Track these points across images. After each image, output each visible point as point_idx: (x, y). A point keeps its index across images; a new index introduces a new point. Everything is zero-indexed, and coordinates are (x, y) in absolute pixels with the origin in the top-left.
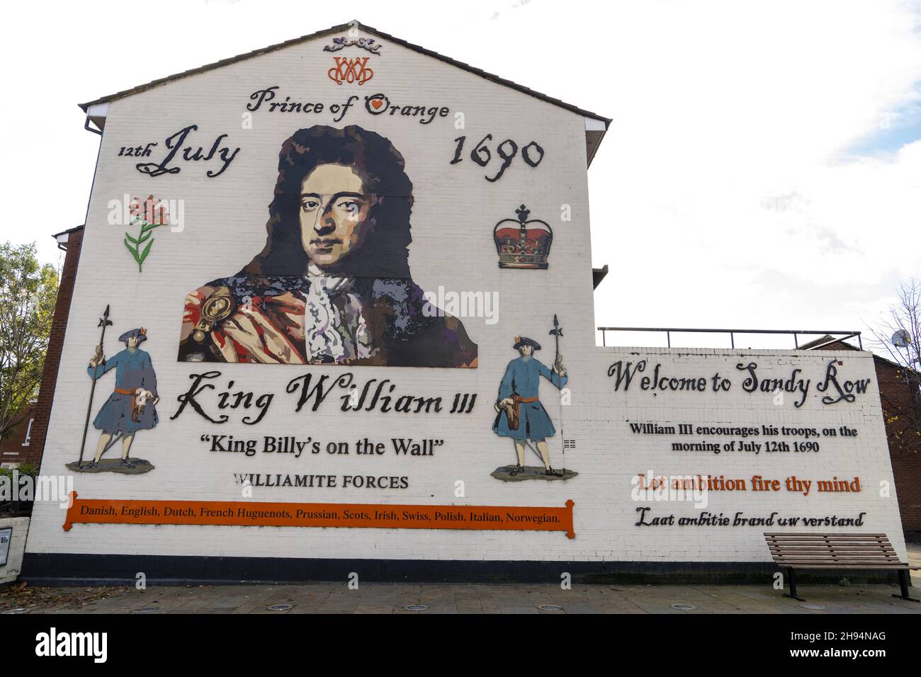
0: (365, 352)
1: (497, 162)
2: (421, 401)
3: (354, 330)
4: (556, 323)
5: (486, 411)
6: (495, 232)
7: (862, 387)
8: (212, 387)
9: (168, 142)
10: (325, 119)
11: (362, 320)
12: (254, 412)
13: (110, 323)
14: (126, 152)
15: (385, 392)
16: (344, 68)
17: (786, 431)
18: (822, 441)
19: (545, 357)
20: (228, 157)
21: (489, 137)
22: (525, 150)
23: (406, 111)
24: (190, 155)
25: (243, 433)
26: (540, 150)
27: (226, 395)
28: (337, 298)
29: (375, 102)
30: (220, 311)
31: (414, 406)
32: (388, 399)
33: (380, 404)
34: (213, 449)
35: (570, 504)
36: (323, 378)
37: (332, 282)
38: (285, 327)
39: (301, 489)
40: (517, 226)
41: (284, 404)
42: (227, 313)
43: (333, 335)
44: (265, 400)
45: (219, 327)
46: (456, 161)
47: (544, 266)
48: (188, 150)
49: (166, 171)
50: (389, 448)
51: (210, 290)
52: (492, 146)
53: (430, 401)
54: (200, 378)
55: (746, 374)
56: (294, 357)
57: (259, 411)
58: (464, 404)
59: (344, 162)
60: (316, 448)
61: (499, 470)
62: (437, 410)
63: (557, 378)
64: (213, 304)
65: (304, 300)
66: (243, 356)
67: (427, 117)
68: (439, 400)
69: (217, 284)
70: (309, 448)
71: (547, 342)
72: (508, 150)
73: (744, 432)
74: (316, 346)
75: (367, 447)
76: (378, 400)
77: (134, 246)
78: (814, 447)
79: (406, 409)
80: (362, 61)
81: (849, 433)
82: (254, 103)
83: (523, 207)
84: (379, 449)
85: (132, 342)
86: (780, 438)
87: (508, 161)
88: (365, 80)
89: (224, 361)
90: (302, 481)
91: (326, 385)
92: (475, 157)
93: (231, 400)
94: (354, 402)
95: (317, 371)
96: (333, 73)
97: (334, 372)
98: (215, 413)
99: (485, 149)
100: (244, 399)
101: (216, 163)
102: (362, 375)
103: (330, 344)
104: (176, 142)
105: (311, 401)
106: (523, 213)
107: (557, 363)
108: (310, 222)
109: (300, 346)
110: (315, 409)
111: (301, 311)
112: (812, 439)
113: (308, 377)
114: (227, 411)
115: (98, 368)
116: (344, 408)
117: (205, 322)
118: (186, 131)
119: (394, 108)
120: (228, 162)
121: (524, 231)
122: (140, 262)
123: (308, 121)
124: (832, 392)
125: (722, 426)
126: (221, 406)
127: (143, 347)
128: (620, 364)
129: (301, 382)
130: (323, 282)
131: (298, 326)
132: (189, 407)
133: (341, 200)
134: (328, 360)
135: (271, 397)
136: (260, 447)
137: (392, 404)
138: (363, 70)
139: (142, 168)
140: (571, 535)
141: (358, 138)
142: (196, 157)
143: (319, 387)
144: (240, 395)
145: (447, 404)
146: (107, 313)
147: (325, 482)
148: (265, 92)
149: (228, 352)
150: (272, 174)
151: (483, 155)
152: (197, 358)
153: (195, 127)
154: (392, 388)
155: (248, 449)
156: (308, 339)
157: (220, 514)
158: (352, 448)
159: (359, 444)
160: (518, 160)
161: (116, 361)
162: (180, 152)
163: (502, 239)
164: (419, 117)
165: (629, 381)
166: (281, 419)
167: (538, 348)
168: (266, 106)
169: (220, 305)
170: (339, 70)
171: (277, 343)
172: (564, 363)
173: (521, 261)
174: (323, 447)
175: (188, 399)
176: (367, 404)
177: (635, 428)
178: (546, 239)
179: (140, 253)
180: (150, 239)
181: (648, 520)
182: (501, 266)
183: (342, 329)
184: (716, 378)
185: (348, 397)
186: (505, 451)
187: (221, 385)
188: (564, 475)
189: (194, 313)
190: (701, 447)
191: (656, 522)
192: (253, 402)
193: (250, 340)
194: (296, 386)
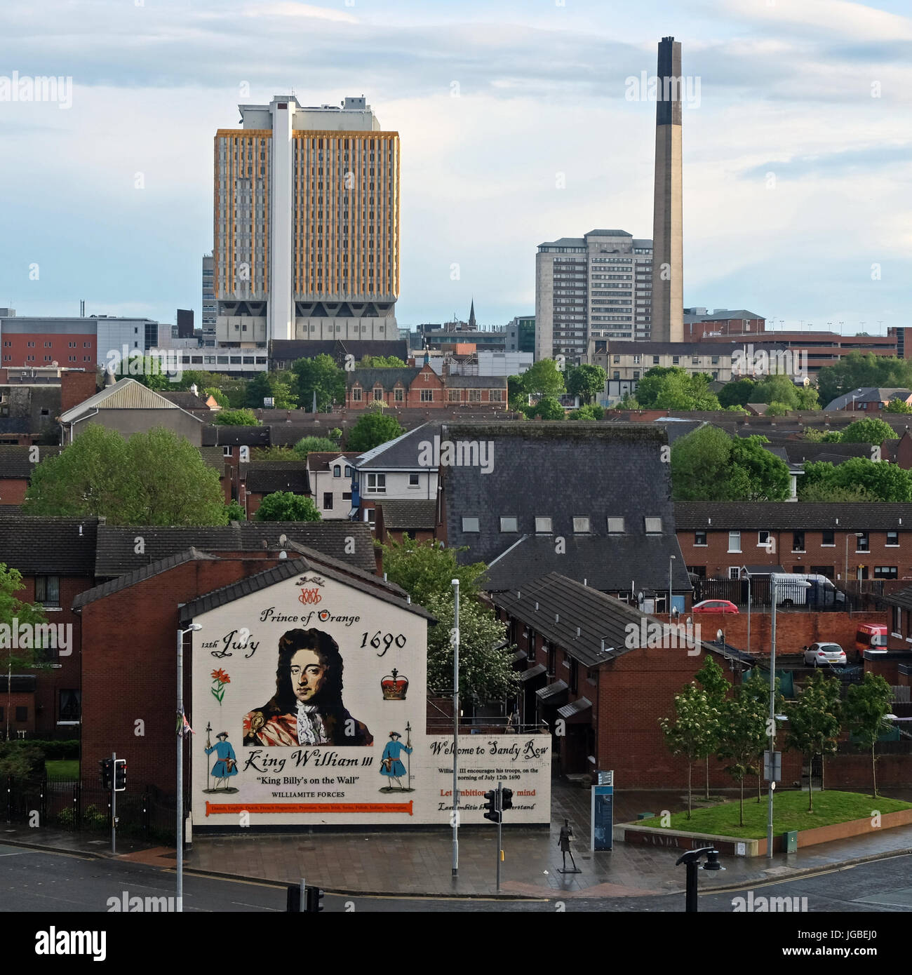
0: (324, 740)
1: (383, 646)
2: (349, 761)
3: (319, 730)
4: (408, 725)
5: (377, 764)
6: (382, 683)
7: (544, 751)
8: (259, 757)
9: (224, 639)
10: (299, 625)
11: (322, 726)
12: (278, 767)
13: (211, 730)
14: (205, 646)
15: (333, 758)
16: (306, 595)
17: (506, 771)
18: (522, 775)
19: (403, 741)
20: (254, 647)
21: (380, 632)
22: (397, 639)
23: (339, 619)
24: (236, 646)
25: (275, 776)
26: (404, 639)
27: (266, 760)
28: (310, 715)
29: (323, 615)
30: (260, 723)
31: (346, 763)
32: (335, 760)
33: (331, 762)
34: (263, 783)
35: (411, 802)
36: (307, 752)
37: (308, 709)
38: (288, 729)
39: (300, 798)
40: (392, 679)
41: (291, 763)
42: (262, 724)
43: (310, 733)
44: (283, 762)
45: (259, 730)
46: (363, 646)
47: (404, 699)
48: (234, 644)
49: (226, 655)
50: (336, 780)
51: (254, 714)
52: (381, 637)
53: (353, 761)
54: (254, 753)
55: (493, 746)
56: (294, 743)
57: (280, 767)
58: (367, 762)
59: (310, 648)
60: (306, 781)
61: (382, 789)
62: (356, 764)
63: (408, 750)
64: (256, 720)
65: (296, 717)
66: (272, 743)
67: (349, 622)
68: (357, 760)
69: (256, 710)
70: (302, 781)
71: (404, 734)
72: (388, 639)
73: (488, 772)
74: (302, 738)
75: (326, 781)
76: (330, 760)
77: (216, 693)
78: (518, 777)
79: (343, 764)
80: (315, 591)
81: (534, 771)
82: (264, 617)
83: (395, 669)
84: (332, 781)
85: (222, 738)
86: (503, 774)
87: (388, 645)
88: (317, 602)
89: (262, 745)
90: (300, 795)
91: (308, 755)
92: (372, 643)
93: (268, 762)
94: (320, 762)
95: (303, 749)
96: (301, 598)
97: (311, 749)
98: (262, 768)
99: (377, 639)
100: (273, 762)
101: (249, 651)
102: (323, 750)
103: (309, 737)
104: (228, 639)
105: (302, 762)
106: (395, 673)
107: (408, 743)
108: (296, 680)
109: (296, 738)
110: (304, 765)
111: (295, 722)
112: (517, 774)
113: (300, 752)
114: (267, 767)
115: (209, 750)
116: (316, 765)
117: (253, 729)
118: (233, 633)
119: (333, 618)
120: (254, 649)
121: (395, 682)
122: (220, 701)
123: (290, 626)
124: (530, 753)
125: (479, 769)
126: (264, 765)
127: (227, 740)
128: (436, 743)
129: (297, 754)
130: (304, 709)
131: (294, 729)
132: (250, 765)
133: (310, 668)
134: (308, 744)
135: (285, 760)
136: (282, 781)
137: (337, 762)
138: (316, 596)
139: (214, 654)
140: (411, 814)
141: (316, 635)
142: (239, 647)
143: (305, 756)
144: (272, 760)
145: (360, 762)
146: (209, 726)
147: (310, 795)
148: (268, 611)
149: (265, 742)
150: (275, 656)
151: (376, 643)
152: (251, 744)
153: (236, 631)
154: (337, 755)
155: (278, 782)
156: (299, 735)
157: (269, 808)
158: (321, 781)
159: (323, 780)
160: (393, 644)
161: (217, 747)
162: (231, 645)
163: (385, 686)
164: (345, 622)
165: (439, 750)
166: (290, 770)
167: (400, 736)
168: (269, 618)
169: (259, 721)
170: (304, 596)
171: (286, 737)
172: (411, 743)
173: (393, 696)
174: (308, 781)
175: (250, 762)
176: (326, 762)
177: (441, 771)
178: (405, 685)
179: (220, 697)
180: (223, 690)
181: (444, 807)
182: (384, 699)
183: (314, 730)
184: (478, 748)
185: (318, 760)
186: (385, 781)
187: (263, 756)
188: (409, 790)
189: (248, 724)
190: (468, 778)
191: (447, 808)
192: (277, 762)
193: (274, 736)
194: (295, 756)
